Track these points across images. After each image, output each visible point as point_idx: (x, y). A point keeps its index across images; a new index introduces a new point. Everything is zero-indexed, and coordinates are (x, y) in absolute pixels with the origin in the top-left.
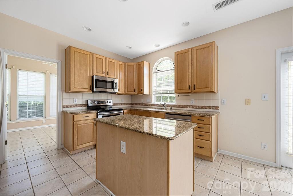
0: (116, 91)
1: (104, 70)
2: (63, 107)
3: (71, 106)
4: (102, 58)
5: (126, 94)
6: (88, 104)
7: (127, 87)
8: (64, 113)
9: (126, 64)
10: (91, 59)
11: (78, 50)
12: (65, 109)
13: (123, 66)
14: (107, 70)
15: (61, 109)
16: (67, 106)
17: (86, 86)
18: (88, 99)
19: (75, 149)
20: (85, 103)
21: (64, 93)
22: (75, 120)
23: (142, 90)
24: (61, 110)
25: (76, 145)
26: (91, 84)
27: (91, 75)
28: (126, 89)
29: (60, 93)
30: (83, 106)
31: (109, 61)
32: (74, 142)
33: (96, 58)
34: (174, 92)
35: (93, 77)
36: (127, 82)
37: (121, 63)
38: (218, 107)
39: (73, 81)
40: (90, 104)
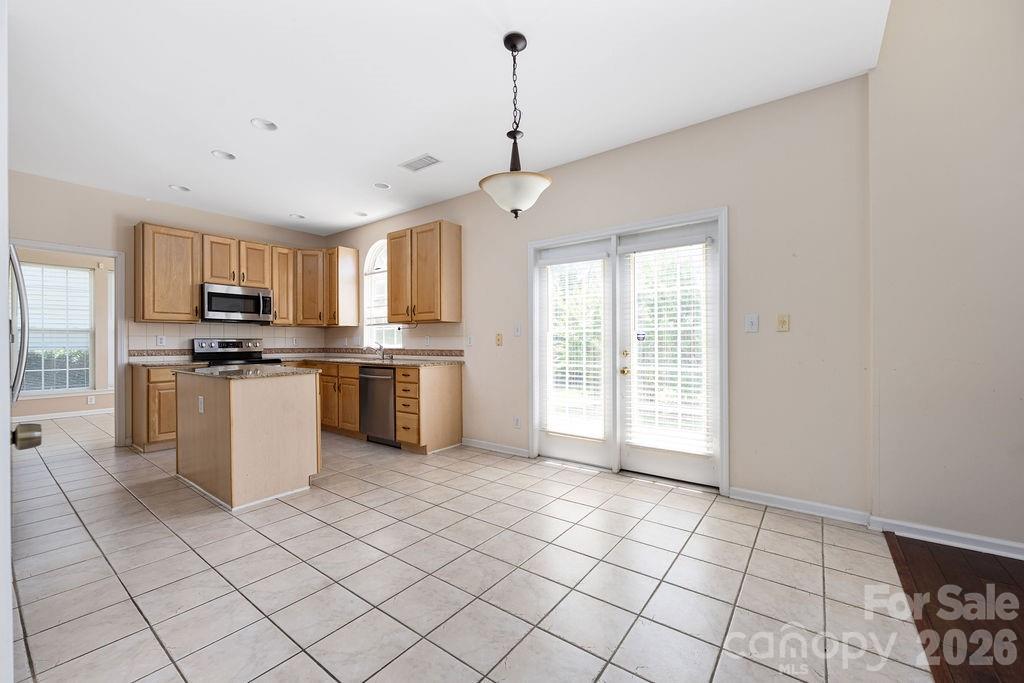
0: (271, 317)
1: (234, 268)
2: (130, 355)
3: (150, 353)
4: (228, 241)
5: (299, 325)
6: (193, 350)
7: (300, 308)
8: (132, 367)
9: (299, 253)
10: (198, 247)
11: (163, 230)
12: (135, 360)
13: (291, 257)
14: (243, 270)
15: (125, 359)
16: (140, 353)
17: (185, 306)
18: (192, 338)
19: (152, 440)
20: (187, 347)
21: (133, 325)
22: (152, 380)
23: (334, 316)
24: (126, 361)
25: (155, 432)
26: (197, 303)
27: (198, 281)
28: (300, 314)
29: (122, 324)
30: (181, 352)
31: (248, 248)
32: (151, 426)
33: (212, 243)
34: (385, 320)
35: (202, 287)
36: (300, 297)
37: (285, 251)
38: (462, 351)
39: (152, 299)
40: (198, 350)
